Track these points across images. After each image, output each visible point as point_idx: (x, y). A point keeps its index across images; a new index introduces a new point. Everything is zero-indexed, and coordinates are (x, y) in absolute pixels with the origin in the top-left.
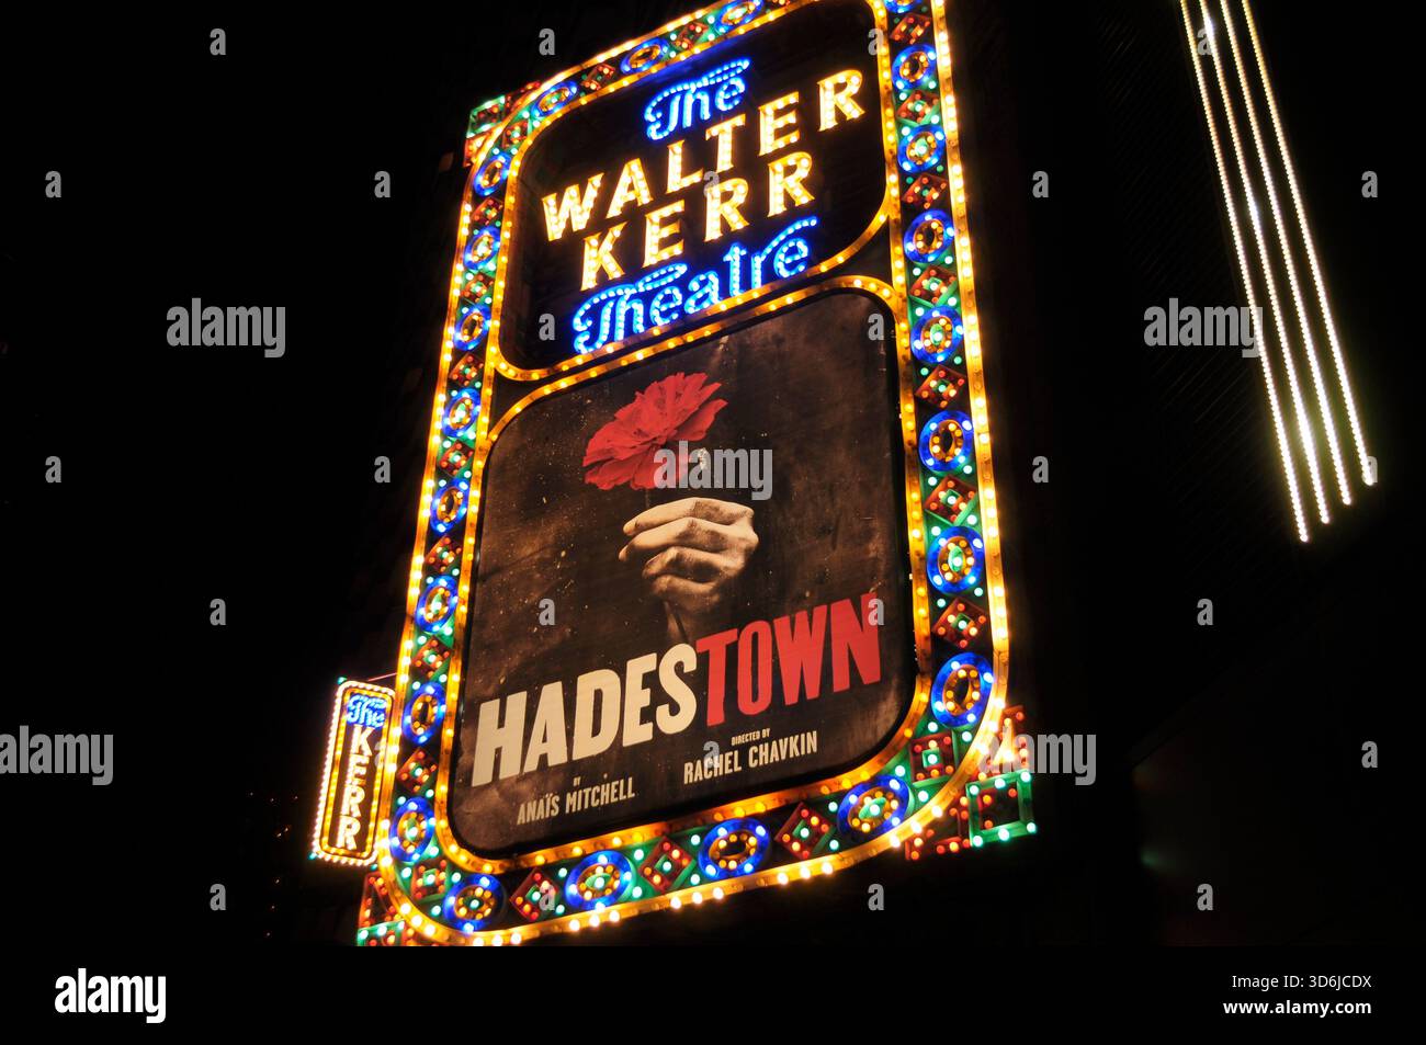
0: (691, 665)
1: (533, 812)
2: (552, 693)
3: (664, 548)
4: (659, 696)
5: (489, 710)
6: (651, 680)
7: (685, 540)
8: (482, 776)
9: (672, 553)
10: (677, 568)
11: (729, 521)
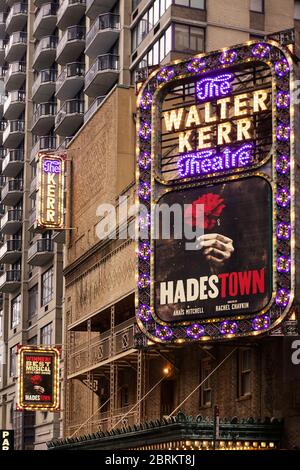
0: (217, 281)
1: (177, 313)
2: (180, 283)
3: (209, 247)
4: (209, 288)
5: (163, 285)
6: (206, 283)
7: (214, 246)
8: (163, 302)
9: (211, 249)
10: (212, 253)
11: (226, 243)
